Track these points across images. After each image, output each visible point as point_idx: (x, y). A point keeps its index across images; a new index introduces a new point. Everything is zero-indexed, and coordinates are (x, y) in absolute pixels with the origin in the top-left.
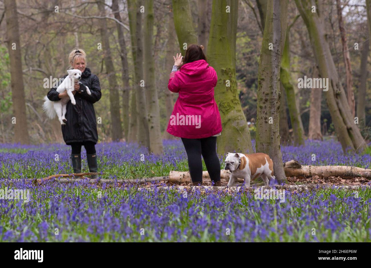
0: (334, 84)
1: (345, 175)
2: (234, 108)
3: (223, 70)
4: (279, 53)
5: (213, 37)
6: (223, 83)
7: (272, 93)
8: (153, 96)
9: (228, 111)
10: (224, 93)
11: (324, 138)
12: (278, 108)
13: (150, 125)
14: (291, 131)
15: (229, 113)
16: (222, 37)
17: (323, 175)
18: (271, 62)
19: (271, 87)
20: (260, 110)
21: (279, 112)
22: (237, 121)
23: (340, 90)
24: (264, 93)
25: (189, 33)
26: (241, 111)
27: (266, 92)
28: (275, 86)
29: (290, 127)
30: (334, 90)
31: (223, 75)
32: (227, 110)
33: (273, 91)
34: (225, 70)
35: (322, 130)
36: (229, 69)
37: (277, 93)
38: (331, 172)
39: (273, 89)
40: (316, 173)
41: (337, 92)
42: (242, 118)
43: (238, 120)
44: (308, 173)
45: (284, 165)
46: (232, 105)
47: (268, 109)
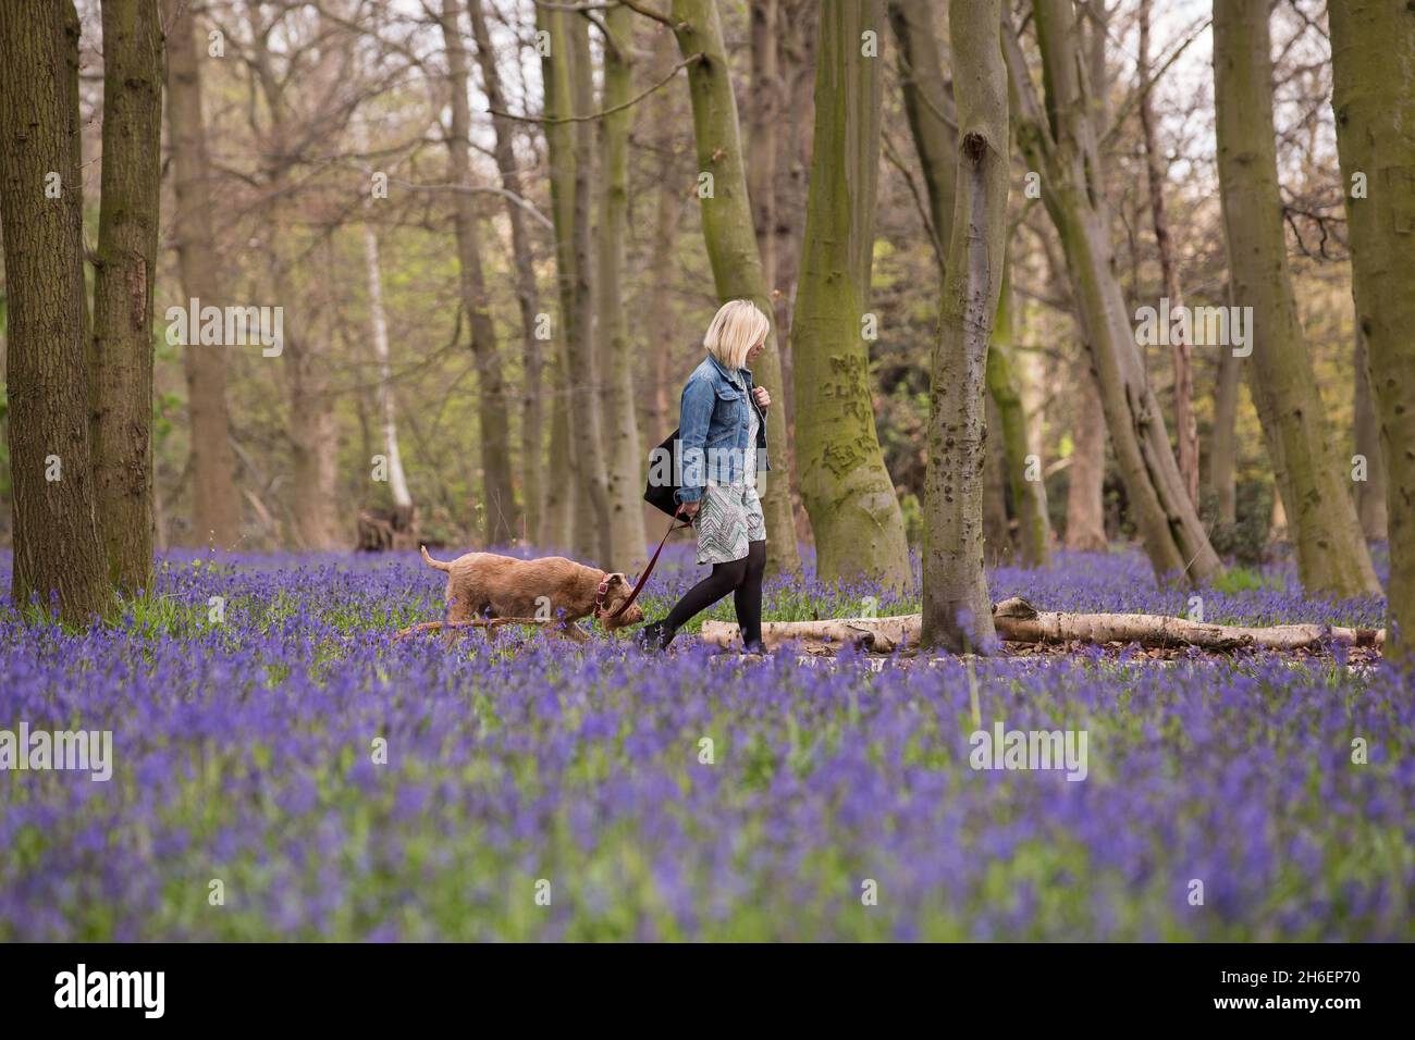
0: (1135, 396)
1: (1148, 638)
2: (865, 460)
3: (836, 361)
4: (983, 325)
5: (810, 274)
6: (834, 395)
7: (965, 426)
8: (623, 418)
9: (850, 468)
10: (836, 420)
11: (1112, 548)
12: (981, 465)
13: (612, 503)
14: (1014, 524)
15: (850, 474)
16: (834, 274)
17: (1092, 636)
18: (963, 349)
19: (963, 410)
20: (934, 469)
21: (983, 474)
22: (870, 495)
23: (1149, 414)
24: (944, 425)
25: (743, 256)
26: (881, 468)
27: (951, 423)
28: (972, 409)
29: (1010, 515)
30: (1133, 414)
31: (836, 372)
32: (844, 467)
33: (967, 421)
34: (842, 362)
35: (1106, 524)
36: (852, 357)
37: (978, 425)
38: (1113, 630)
39: (968, 416)
40: (1076, 632)
41: (1143, 419)
42: (884, 488)
43: (875, 491)
44: (1054, 631)
45: (994, 611)
46: (858, 452)
47: (954, 465)
